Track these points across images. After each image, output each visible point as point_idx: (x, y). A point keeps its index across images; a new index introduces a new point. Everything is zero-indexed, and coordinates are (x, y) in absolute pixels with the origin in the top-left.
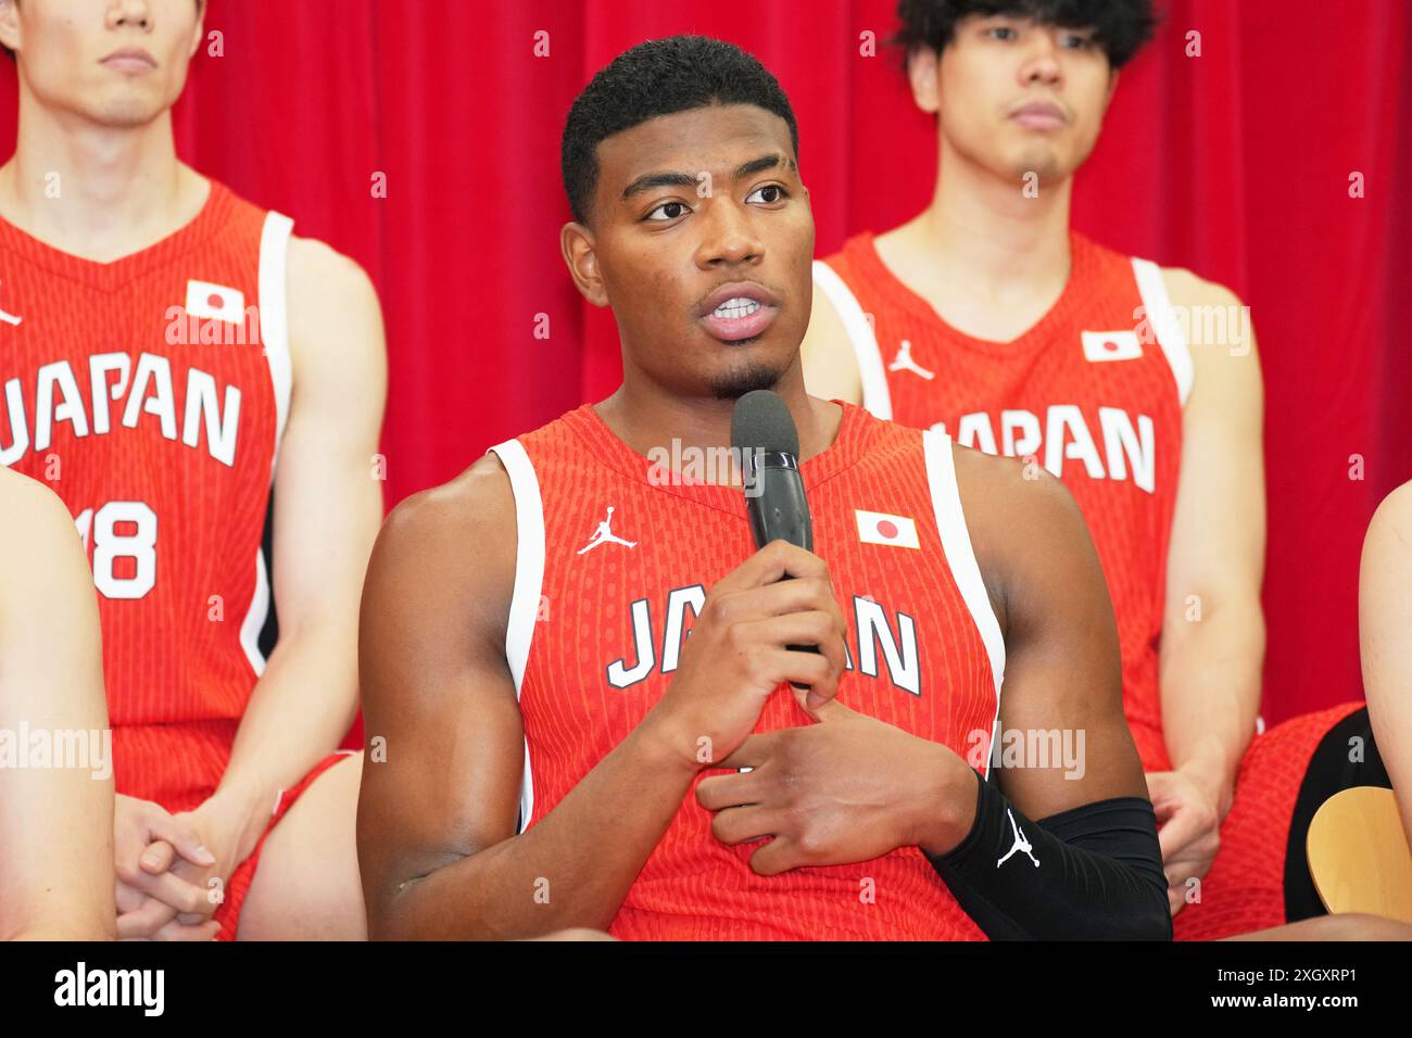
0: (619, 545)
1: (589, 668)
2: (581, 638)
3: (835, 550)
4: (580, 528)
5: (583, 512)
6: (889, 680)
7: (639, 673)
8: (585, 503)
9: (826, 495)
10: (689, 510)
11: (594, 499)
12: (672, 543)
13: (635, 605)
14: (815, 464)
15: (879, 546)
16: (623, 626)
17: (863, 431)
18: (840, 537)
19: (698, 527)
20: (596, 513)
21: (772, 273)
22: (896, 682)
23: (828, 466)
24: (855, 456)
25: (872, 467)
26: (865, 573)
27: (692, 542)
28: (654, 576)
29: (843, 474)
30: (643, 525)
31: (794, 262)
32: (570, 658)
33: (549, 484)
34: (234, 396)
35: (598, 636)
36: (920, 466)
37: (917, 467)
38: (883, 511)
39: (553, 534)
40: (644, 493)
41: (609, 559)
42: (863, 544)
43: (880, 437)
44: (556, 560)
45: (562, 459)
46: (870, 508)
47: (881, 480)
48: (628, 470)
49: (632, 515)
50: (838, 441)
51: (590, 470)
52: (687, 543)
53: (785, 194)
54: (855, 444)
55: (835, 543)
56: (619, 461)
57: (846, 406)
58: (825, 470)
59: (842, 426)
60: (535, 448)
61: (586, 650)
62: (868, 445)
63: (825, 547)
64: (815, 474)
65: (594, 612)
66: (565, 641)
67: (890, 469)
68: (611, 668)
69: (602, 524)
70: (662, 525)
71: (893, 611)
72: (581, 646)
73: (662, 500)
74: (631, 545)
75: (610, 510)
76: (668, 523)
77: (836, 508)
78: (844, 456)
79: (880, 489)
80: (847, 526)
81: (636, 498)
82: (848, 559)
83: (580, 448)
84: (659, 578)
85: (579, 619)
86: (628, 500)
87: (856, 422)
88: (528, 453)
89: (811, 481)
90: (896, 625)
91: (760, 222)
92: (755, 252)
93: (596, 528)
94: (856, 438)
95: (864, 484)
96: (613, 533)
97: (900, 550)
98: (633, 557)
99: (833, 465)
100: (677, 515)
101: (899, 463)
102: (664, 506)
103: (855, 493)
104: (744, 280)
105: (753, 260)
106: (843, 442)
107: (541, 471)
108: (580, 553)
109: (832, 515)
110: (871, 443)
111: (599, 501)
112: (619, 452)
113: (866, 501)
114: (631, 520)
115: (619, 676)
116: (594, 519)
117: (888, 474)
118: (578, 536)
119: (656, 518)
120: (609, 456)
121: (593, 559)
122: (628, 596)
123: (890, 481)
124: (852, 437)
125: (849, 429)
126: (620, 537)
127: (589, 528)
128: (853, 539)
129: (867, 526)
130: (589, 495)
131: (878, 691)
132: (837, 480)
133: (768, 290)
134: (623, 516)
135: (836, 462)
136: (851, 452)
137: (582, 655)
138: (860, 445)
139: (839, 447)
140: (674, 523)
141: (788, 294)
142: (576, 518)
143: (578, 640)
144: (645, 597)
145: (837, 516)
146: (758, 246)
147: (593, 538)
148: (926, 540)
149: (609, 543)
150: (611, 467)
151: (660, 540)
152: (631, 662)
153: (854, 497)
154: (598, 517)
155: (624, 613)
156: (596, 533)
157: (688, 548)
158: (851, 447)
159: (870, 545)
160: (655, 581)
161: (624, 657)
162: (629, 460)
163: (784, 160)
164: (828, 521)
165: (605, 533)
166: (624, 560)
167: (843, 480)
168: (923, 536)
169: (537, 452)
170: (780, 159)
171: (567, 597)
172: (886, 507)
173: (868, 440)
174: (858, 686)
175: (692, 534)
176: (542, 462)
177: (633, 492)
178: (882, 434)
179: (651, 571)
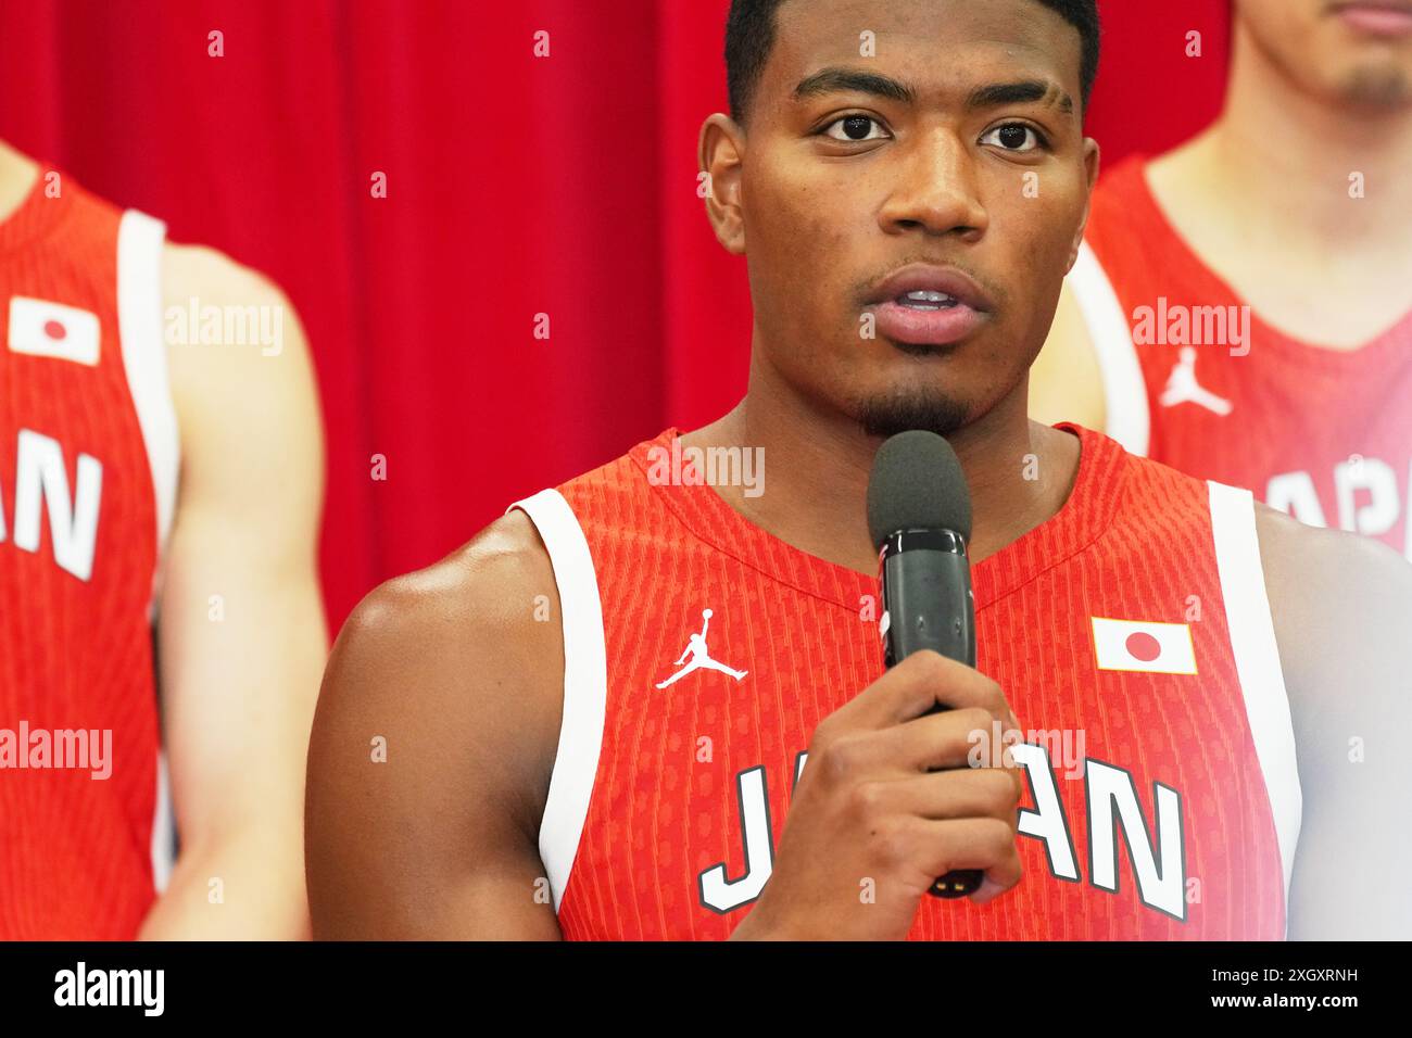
0: (720, 674)
1: (671, 875)
2: (660, 826)
3: (1058, 685)
4: (660, 641)
5: (665, 616)
6: (1136, 896)
7: (749, 888)
8: (668, 602)
9: (1047, 593)
10: (830, 619)
11: (682, 594)
12: (803, 671)
13: (742, 777)
14: (1031, 542)
15: (1128, 674)
16: (726, 812)
17: (1113, 480)
18: (1065, 663)
19: (844, 648)
20: (685, 620)
21: (992, 260)
22: (1147, 900)
23: (1052, 545)
24: (1096, 528)
25: (1122, 544)
26: (1105, 721)
27: (833, 672)
28: (774, 729)
29: (1075, 559)
30: (757, 641)
31: (1033, 251)
32: (643, 855)
33: (611, 568)
34: (90, 471)
35: (687, 824)
36: (1204, 535)
37: (1200, 540)
38: (1137, 617)
39: (619, 655)
40: (761, 592)
41: (705, 701)
42: (1104, 673)
43: (1139, 490)
44: (625, 698)
45: (632, 526)
46: (1116, 614)
47: (1138, 565)
48: (735, 547)
49: (742, 623)
50: (1071, 502)
51: (675, 544)
52: (825, 673)
53: (1044, 144)
54: (1099, 505)
55: (1058, 674)
56: (720, 532)
57: (1085, 437)
58: (1046, 552)
59: (1077, 475)
60: (589, 509)
61: (667, 845)
62: (1119, 504)
63: (1042, 679)
64: (1030, 561)
65: (681, 786)
66: (635, 829)
67: (1152, 546)
68: (704, 877)
69: (694, 637)
70: (788, 641)
71: (1148, 781)
72: (660, 841)
73: (788, 600)
74: (739, 675)
75: (707, 614)
76: (796, 636)
77: (1061, 615)
78: (1079, 528)
79: (1135, 580)
80: (1077, 646)
81: (747, 597)
82: (1078, 701)
83: (660, 511)
84: (783, 731)
85: (658, 796)
86: (735, 601)
87: (1102, 463)
88: (578, 515)
89: (1024, 570)
90: (1152, 804)
91: (993, 177)
92: (972, 222)
93: (685, 647)
94: (1102, 493)
95: (1109, 573)
96: (713, 654)
97: (1162, 678)
98: (743, 694)
99: (1059, 543)
100: (810, 626)
101: (1169, 535)
102: (791, 611)
103: (1093, 588)
104: (944, 263)
105: (967, 235)
106: (1079, 503)
107: (599, 545)
108: (660, 686)
109: (1054, 628)
110: (1124, 499)
111: (689, 599)
112: (721, 518)
113: (1110, 603)
114: (739, 633)
115: (718, 892)
116: (683, 629)
117: (1150, 556)
118: (657, 658)
119: (778, 630)
120: (706, 523)
121: (680, 698)
122: (734, 762)
123: (1153, 567)
124: (1094, 494)
125: (1089, 481)
126: (722, 660)
127: (675, 647)
128: (1087, 667)
129: (1111, 642)
130: (673, 589)
131: (1118, 916)
132: (1066, 568)
133: (979, 285)
134: (727, 625)
135: (1066, 540)
136: (1091, 521)
137: (660, 854)
138: (1106, 506)
139: (1073, 512)
140: (806, 639)
141: (1010, 298)
142: (655, 622)
143: (655, 831)
144: (759, 762)
145: (1062, 628)
146: (977, 214)
147: (680, 662)
148: (1207, 658)
149: (705, 672)
150: (709, 542)
151: (785, 667)
152: (737, 870)
153: (1091, 596)
154: (688, 625)
155: (727, 789)
156: (686, 654)
157: (828, 681)
158: (1092, 511)
159: (1114, 673)
160: (776, 738)
161: (727, 860)
162: (735, 530)
163: (1055, 93)
164: (1047, 635)
165: (698, 653)
166: (729, 701)
167: (1075, 567)
168: (1204, 651)
169: (592, 515)
170: (1049, 90)
171: (638, 760)
172: (1145, 612)
173: (1119, 498)
174: (1086, 908)
175: (834, 659)
176: (600, 528)
177: (743, 589)
178: (1142, 484)
179: (770, 721)
